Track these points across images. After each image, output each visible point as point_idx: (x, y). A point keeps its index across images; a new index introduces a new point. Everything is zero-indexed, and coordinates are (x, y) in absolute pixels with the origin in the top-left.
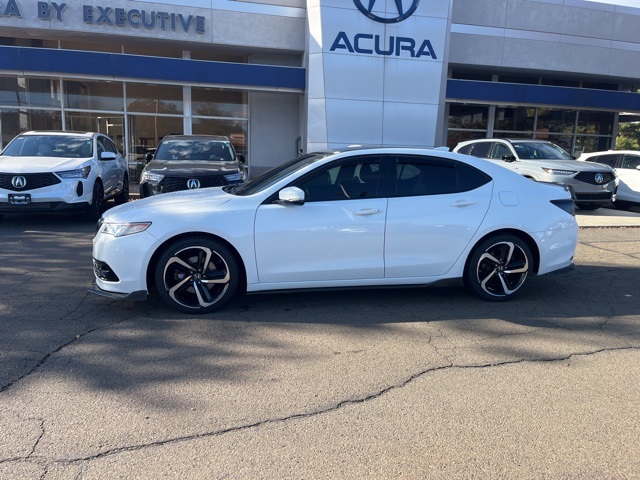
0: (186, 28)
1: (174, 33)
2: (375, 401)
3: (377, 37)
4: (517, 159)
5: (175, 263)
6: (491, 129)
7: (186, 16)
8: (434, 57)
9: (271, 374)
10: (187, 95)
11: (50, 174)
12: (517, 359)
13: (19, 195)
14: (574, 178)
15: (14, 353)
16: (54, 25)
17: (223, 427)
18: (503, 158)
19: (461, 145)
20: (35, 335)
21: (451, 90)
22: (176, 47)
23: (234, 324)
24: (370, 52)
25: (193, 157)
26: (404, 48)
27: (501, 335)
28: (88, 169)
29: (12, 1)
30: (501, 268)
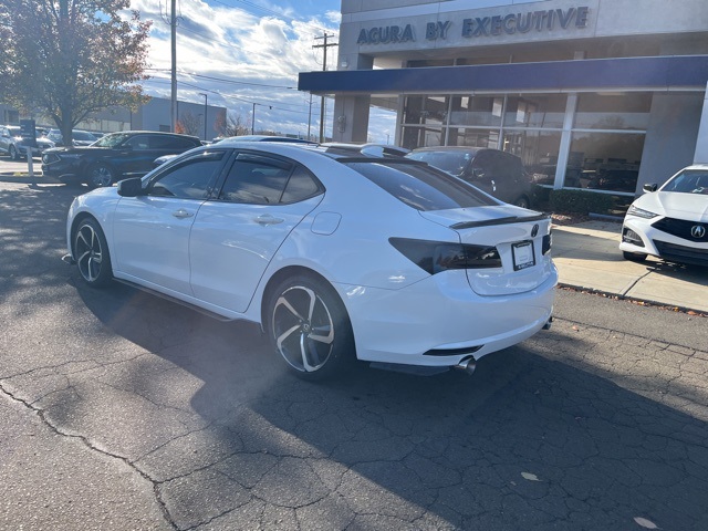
0: (564, 25)
7: (565, 10)
29: (408, 26)
30: (307, 327)
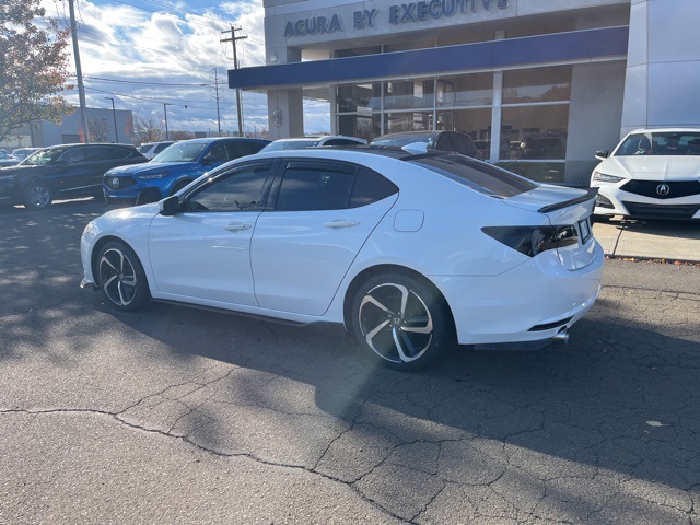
0: (487, 7)
1: (476, 15)
5: (105, 262)
29: (335, 16)
30: (397, 321)
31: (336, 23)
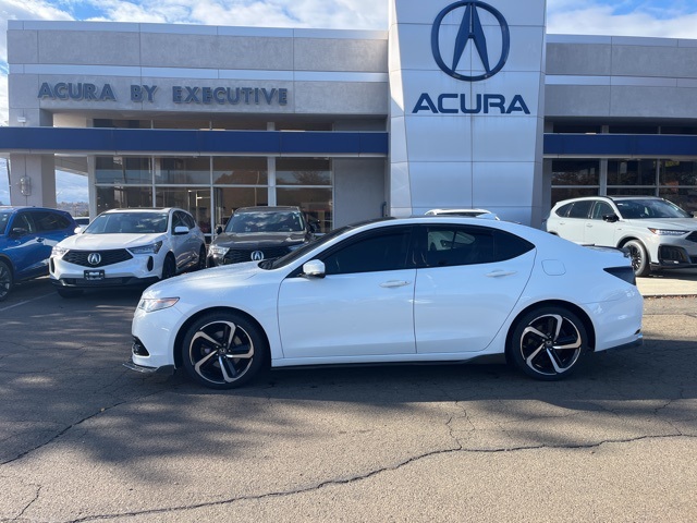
0: (269, 102)
1: (258, 107)
2: (360, 482)
3: (463, 96)
4: (621, 218)
5: (201, 337)
6: (603, 185)
7: (268, 90)
8: (527, 112)
9: (267, 452)
10: (271, 166)
11: (123, 250)
12: (538, 444)
13: (94, 272)
14: (687, 238)
15: (41, 425)
16: (146, 106)
17: (197, 502)
18: (605, 218)
19: (559, 204)
20: (64, 407)
21: (549, 145)
22: (262, 120)
23: (253, 400)
24: (456, 111)
25: (269, 228)
26: (493, 105)
27: (533, 417)
28: (160, 243)
29: (107, 87)
30: (549, 343)
31: (108, 92)
